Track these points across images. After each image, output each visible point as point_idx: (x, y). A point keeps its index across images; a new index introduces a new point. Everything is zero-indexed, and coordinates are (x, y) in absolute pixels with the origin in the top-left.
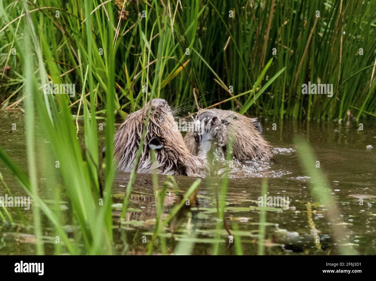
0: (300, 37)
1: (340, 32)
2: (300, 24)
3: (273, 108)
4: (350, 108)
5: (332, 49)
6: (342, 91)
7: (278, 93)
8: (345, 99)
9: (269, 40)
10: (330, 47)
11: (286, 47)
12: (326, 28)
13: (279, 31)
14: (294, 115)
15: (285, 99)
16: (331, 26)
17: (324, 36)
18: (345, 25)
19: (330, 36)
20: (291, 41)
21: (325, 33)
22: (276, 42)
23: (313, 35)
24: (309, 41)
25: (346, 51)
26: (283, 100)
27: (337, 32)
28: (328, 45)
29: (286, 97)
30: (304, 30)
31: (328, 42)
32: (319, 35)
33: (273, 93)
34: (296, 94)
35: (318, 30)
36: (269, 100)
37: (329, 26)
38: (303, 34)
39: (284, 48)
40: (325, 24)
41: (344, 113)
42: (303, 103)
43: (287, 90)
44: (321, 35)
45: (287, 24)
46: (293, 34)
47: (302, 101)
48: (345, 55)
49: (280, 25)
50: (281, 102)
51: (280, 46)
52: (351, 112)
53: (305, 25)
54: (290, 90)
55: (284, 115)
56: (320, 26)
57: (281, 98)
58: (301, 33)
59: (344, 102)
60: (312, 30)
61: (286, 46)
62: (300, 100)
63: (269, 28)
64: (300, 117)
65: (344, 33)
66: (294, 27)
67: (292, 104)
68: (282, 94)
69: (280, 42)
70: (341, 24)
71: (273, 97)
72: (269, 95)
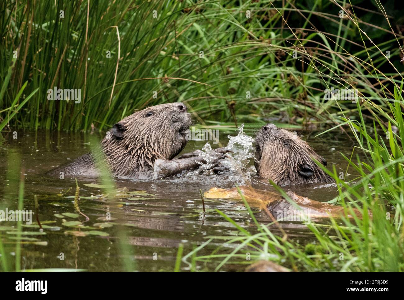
0: (51, 62)
1: (85, 58)
2: (52, 51)
3: (29, 121)
4: (94, 122)
5: (79, 72)
6: (87, 107)
7: (34, 109)
8: (90, 114)
9: (26, 65)
10: (76, 70)
11: (40, 71)
12: (74, 55)
13: (34, 57)
14: (47, 127)
15: (39, 114)
16: (78, 53)
17: (72, 61)
18: (90, 52)
19: (77, 62)
20: (44, 65)
21: (72, 59)
22: (32, 66)
23: (63, 61)
24: (59, 66)
25: (91, 74)
26: (37, 115)
27: (82, 59)
28: (75, 69)
29: (40, 112)
30: (55, 57)
31: (75, 67)
32: (67, 61)
33: (29, 109)
34: (48, 110)
35: (67, 56)
36: (26, 115)
37: (76, 53)
38: (54, 60)
39: (38, 71)
40: (73, 51)
41: (89, 126)
42: (54, 118)
43: (41, 107)
44: (69, 60)
45: (41, 51)
46: (46, 59)
47: (53, 116)
48: (89, 77)
49: (35, 53)
50: (36, 116)
51: (35, 70)
52: (95, 125)
53: (56, 52)
54: (44, 107)
55: (39, 127)
56: (69, 53)
57: (36, 113)
58: (52, 59)
59: (89, 117)
60: (62, 57)
61: (40, 69)
62: (52, 115)
63: (26, 55)
64: (52, 128)
65: (89, 59)
66: (47, 54)
67: (45, 118)
68: (36, 110)
69: (35, 67)
70: (86, 51)
71: (29, 112)
72: (25, 111)
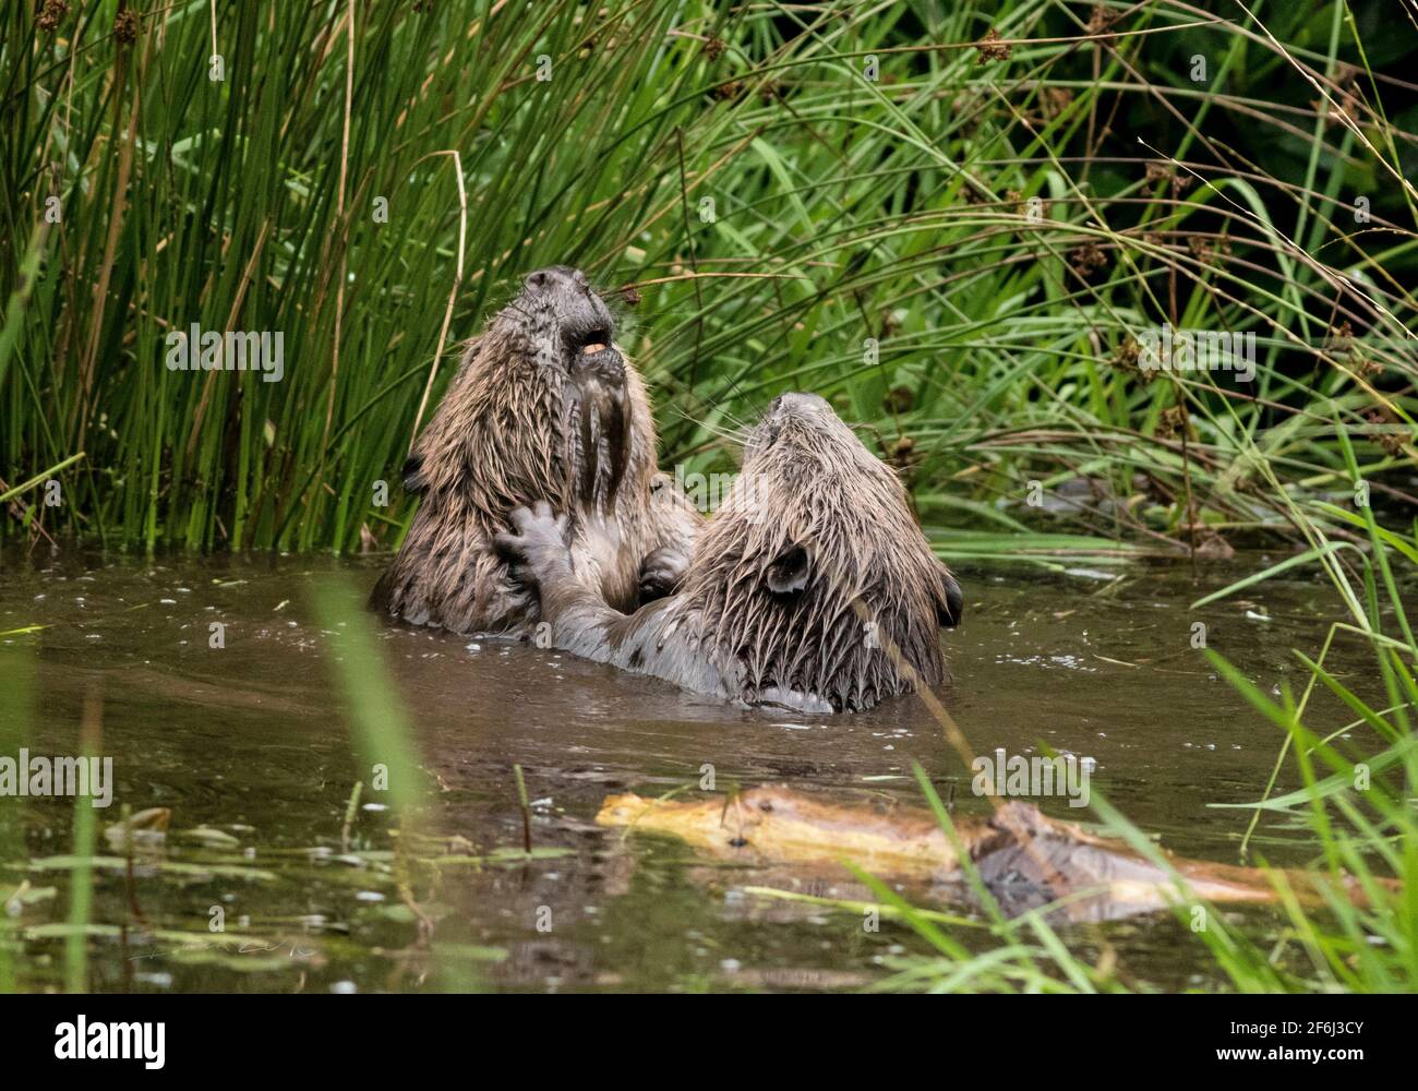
0: (208, 289)
1: (336, 272)
2: (209, 248)
3: (121, 520)
4: (369, 521)
5: (312, 329)
6: (345, 462)
7: (139, 468)
8: (356, 489)
9: (109, 298)
11: (164, 323)
12: (293, 260)
13: (143, 271)
14: (190, 539)
15: (160, 490)
16: (307, 255)
17: (286, 285)
18: (354, 251)
19: (304, 287)
20: (181, 301)
21: (288, 276)
22: (132, 306)
23: (251, 282)
24: (236, 305)
25: (357, 336)
26: (154, 493)
27: (326, 276)
28: (299, 315)
29: (163, 482)
30: (223, 268)
31: (299, 307)
32: (269, 285)
33: (123, 468)
34: (195, 471)
35: (266, 266)
36: (110, 494)
37: (301, 256)
38: (217, 279)
39: (156, 323)
40: (290, 247)
41: (353, 534)
42: (219, 502)
43: (166, 461)
44: (277, 282)
45: (164, 250)
46: (186, 279)
47: (215, 498)
48: (354, 345)
49: (144, 254)
50: (148, 496)
51: (144, 317)
52: (374, 532)
53: (224, 250)
54: (178, 459)
55: (159, 540)
56: (273, 255)
57: (149, 487)
58: (211, 277)
59: (353, 499)
60: (249, 269)
61: (165, 318)
62: (210, 493)
63: (110, 261)
64: (211, 544)
65: (352, 277)
66: (190, 259)
67: (185, 504)
68: (150, 473)
69: (144, 307)
70: (340, 248)
71: (120, 482)
72: (108, 477)
